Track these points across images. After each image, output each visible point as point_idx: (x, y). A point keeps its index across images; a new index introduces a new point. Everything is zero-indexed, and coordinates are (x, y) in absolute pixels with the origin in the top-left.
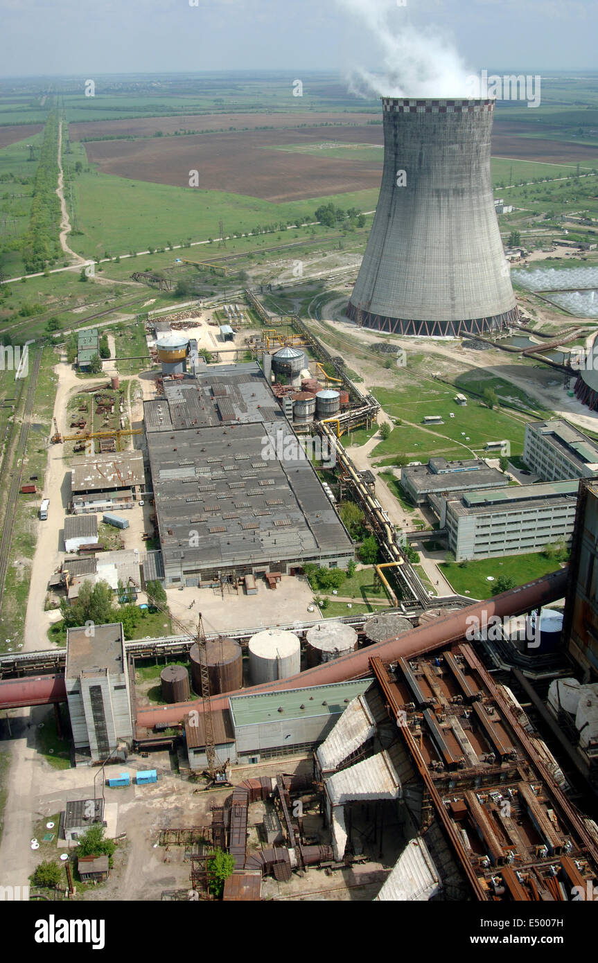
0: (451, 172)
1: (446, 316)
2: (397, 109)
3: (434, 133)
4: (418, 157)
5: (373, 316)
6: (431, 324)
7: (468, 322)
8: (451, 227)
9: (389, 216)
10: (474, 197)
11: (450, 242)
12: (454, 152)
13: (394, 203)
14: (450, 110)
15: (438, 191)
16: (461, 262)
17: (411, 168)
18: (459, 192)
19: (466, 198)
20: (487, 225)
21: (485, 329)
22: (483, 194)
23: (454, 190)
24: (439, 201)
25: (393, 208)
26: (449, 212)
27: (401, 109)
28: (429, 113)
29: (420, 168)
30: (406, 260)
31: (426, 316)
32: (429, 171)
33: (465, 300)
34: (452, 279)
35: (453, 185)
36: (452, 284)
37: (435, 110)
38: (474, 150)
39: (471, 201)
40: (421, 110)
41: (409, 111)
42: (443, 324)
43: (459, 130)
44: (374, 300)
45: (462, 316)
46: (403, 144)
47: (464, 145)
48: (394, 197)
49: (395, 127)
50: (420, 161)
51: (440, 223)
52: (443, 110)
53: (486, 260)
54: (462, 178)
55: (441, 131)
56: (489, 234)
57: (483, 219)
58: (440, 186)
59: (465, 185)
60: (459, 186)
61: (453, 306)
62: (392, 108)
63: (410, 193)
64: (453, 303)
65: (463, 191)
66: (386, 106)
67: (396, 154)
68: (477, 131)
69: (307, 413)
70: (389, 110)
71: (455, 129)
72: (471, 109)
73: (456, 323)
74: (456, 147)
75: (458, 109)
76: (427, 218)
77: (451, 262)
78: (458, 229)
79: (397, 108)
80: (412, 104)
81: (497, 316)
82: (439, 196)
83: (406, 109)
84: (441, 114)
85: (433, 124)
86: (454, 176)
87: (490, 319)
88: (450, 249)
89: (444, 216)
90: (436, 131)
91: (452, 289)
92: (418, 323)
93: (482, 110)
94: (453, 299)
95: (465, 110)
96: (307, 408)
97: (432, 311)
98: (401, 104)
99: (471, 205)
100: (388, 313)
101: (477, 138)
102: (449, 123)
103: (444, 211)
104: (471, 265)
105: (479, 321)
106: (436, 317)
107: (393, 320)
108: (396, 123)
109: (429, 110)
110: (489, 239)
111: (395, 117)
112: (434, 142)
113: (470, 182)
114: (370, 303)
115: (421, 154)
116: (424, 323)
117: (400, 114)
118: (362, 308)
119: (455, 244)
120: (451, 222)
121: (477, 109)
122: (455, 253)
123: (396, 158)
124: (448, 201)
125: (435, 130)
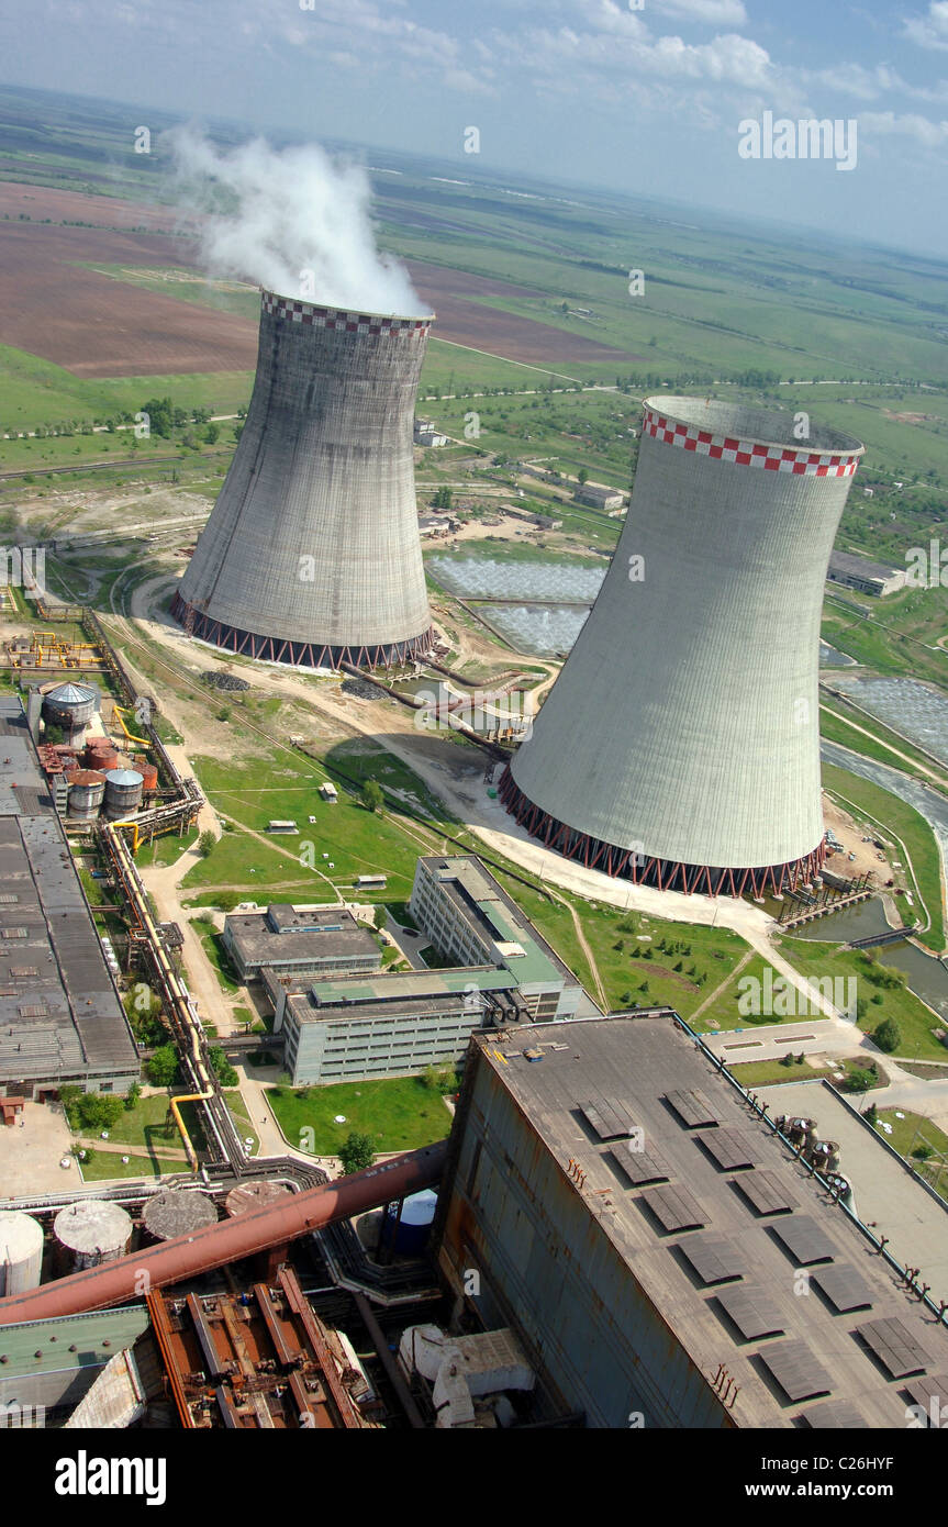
0: (354, 421)
1: (324, 638)
2: (283, 314)
3: (336, 359)
4: (306, 391)
5: (212, 622)
6: (298, 646)
7: (355, 650)
8: (344, 503)
9: (253, 472)
10: (385, 462)
11: (340, 525)
12: (361, 392)
13: (261, 454)
14: (362, 329)
15: (330, 447)
16: (354, 559)
17: (293, 406)
18: (362, 452)
19: (372, 462)
20: (399, 505)
21: (380, 661)
22: (399, 458)
23: (355, 448)
24: (331, 462)
25: (260, 460)
26: (344, 482)
27: (289, 314)
28: (330, 330)
29: (309, 408)
30: (271, 545)
31: (291, 634)
32: (321, 415)
33: (354, 615)
34: (337, 583)
35: (355, 441)
36: (336, 589)
37: (340, 326)
38: (392, 391)
39: (380, 466)
40: (320, 322)
41: (300, 320)
42: (318, 648)
43: (372, 361)
44: (215, 598)
45: (347, 640)
46: (286, 367)
47: (377, 383)
48: (263, 444)
49: (277, 339)
50: (309, 397)
51: (329, 494)
52: (352, 327)
53: (393, 558)
54: (369, 431)
55: (346, 358)
56: (400, 519)
57: (395, 495)
58: (334, 440)
59: (373, 442)
60: (363, 443)
61: (335, 623)
62: (276, 310)
63: (289, 444)
64: (335, 618)
65: (368, 451)
66: (266, 305)
67: (274, 381)
68: (399, 365)
69: (90, 805)
70: (270, 311)
71: (367, 358)
72: (394, 332)
73: (337, 650)
74: (365, 385)
75: (375, 330)
76: (310, 485)
77: (339, 557)
78: (355, 508)
79: (284, 311)
80: (306, 311)
81: (399, 644)
82: (331, 455)
83: (297, 317)
84: (349, 333)
85: (335, 345)
86: (358, 428)
87: (388, 647)
88: (340, 536)
89: (336, 485)
90: (339, 357)
91: (336, 597)
92: (279, 643)
93: (411, 335)
94: (335, 612)
95: (385, 333)
96: (90, 797)
97: (302, 628)
98: (290, 307)
99: (379, 474)
100: (236, 622)
101: (398, 375)
102: (359, 347)
103: (337, 478)
104: (368, 564)
105: (372, 650)
106: (307, 638)
107: (242, 634)
108: (279, 333)
109: (331, 324)
110: (400, 526)
111: (279, 324)
112: (332, 373)
113: (381, 439)
114: (208, 602)
115: (311, 388)
116: (288, 645)
117: (288, 321)
118: (194, 605)
119: (348, 531)
120: (345, 497)
121: (403, 333)
122: (347, 543)
123: (272, 386)
124: (345, 463)
125: (336, 354)
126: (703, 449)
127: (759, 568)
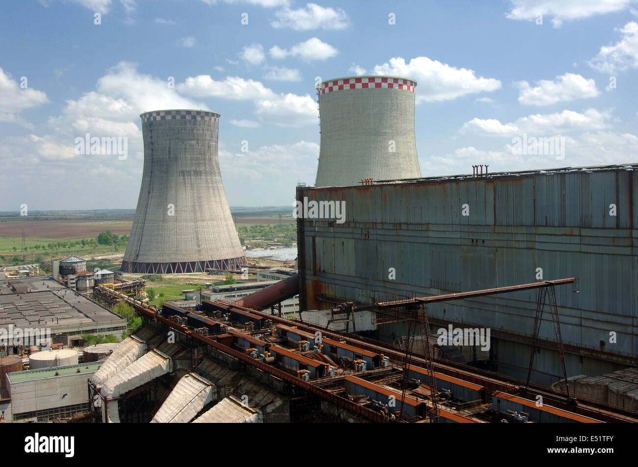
0: (192, 159)
1: (195, 258)
2: (152, 119)
3: (179, 132)
4: (167, 150)
5: (141, 264)
6: (184, 264)
7: (211, 262)
8: (194, 196)
9: (149, 193)
10: (209, 177)
11: (194, 206)
12: (191, 145)
13: (152, 183)
14: (188, 117)
15: (183, 172)
16: (203, 221)
17: (163, 158)
18: (198, 173)
19: (203, 177)
20: (220, 197)
21: (224, 269)
22: (215, 176)
23: (194, 171)
24: (184, 179)
25: (151, 187)
26: (192, 187)
27: (155, 118)
28: (174, 120)
29: (170, 157)
30: (163, 221)
31: (180, 259)
32: (176, 159)
33: (208, 246)
34: (197, 232)
35: (194, 168)
36: (197, 235)
37: (178, 117)
38: (207, 145)
39: (207, 180)
40: (169, 118)
41: (160, 119)
42: (193, 264)
43: (195, 131)
44: (141, 253)
45: (206, 258)
46: (157, 142)
47: (199, 141)
48: (152, 179)
49: (151, 131)
50: (170, 152)
51: (186, 194)
52: (183, 117)
53: (221, 220)
54: (199, 164)
55: (183, 131)
56: (221, 203)
57: (216, 192)
58: (184, 169)
59: (202, 168)
60: (198, 169)
61: (199, 251)
62: (149, 119)
63: (163, 175)
64: (199, 249)
65: (200, 172)
66: (144, 119)
67: (152, 150)
68: (208, 133)
69: (88, 286)
70: (146, 121)
71: (192, 130)
72: (202, 117)
73: (203, 263)
74: (194, 142)
75: (194, 117)
76: (176, 191)
77: (196, 221)
78: (199, 198)
79: (152, 118)
80: (162, 114)
81: (232, 259)
82: (184, 176)
83: (158, 118)
84: (182, 120)
85: (177, 126)
86: (194, 162)
87: (226, 260)
88: (194, 211)
89: (188, 189)
90: (180, 131)
91: (198, 239)
92: (174, 264)
93: (210, 120)
94: (199, 246)
95: (199, 118)
96: (88, 281)
97: (184, 255)
98: (154, 115)
99: (207, 182)
100: (152, 260)
101: (208, 138)
102: (188, 126)
103: (188, 186)
104: (210, 223)
105: (219, 261)
106: (187, 259)
107: (156, 264)
108: (152, 128)
109: (174, 117)
110: (222, 206)
111: (151, 124)
112: (178, 139)
113: (205, 167)
114: (138, 256)
115: (170, 148)
116: (179, 264)
117: (154, 122)
118: (132, 260)
119: (197, 208)
120: (193, 193)
121: (207, 118)
122: (198, 214)
123: (152, 152)
124: (191, 179)
125: (179, 130)
126: (347, 87)
127: (385, 134)
